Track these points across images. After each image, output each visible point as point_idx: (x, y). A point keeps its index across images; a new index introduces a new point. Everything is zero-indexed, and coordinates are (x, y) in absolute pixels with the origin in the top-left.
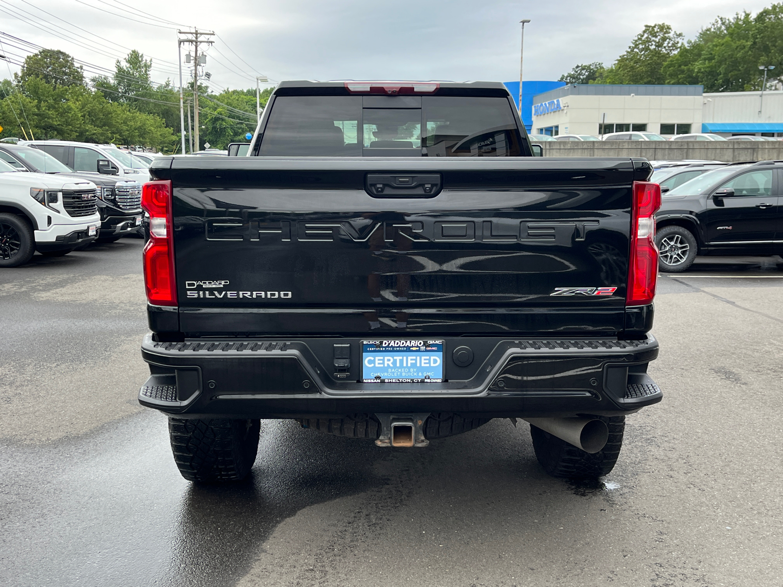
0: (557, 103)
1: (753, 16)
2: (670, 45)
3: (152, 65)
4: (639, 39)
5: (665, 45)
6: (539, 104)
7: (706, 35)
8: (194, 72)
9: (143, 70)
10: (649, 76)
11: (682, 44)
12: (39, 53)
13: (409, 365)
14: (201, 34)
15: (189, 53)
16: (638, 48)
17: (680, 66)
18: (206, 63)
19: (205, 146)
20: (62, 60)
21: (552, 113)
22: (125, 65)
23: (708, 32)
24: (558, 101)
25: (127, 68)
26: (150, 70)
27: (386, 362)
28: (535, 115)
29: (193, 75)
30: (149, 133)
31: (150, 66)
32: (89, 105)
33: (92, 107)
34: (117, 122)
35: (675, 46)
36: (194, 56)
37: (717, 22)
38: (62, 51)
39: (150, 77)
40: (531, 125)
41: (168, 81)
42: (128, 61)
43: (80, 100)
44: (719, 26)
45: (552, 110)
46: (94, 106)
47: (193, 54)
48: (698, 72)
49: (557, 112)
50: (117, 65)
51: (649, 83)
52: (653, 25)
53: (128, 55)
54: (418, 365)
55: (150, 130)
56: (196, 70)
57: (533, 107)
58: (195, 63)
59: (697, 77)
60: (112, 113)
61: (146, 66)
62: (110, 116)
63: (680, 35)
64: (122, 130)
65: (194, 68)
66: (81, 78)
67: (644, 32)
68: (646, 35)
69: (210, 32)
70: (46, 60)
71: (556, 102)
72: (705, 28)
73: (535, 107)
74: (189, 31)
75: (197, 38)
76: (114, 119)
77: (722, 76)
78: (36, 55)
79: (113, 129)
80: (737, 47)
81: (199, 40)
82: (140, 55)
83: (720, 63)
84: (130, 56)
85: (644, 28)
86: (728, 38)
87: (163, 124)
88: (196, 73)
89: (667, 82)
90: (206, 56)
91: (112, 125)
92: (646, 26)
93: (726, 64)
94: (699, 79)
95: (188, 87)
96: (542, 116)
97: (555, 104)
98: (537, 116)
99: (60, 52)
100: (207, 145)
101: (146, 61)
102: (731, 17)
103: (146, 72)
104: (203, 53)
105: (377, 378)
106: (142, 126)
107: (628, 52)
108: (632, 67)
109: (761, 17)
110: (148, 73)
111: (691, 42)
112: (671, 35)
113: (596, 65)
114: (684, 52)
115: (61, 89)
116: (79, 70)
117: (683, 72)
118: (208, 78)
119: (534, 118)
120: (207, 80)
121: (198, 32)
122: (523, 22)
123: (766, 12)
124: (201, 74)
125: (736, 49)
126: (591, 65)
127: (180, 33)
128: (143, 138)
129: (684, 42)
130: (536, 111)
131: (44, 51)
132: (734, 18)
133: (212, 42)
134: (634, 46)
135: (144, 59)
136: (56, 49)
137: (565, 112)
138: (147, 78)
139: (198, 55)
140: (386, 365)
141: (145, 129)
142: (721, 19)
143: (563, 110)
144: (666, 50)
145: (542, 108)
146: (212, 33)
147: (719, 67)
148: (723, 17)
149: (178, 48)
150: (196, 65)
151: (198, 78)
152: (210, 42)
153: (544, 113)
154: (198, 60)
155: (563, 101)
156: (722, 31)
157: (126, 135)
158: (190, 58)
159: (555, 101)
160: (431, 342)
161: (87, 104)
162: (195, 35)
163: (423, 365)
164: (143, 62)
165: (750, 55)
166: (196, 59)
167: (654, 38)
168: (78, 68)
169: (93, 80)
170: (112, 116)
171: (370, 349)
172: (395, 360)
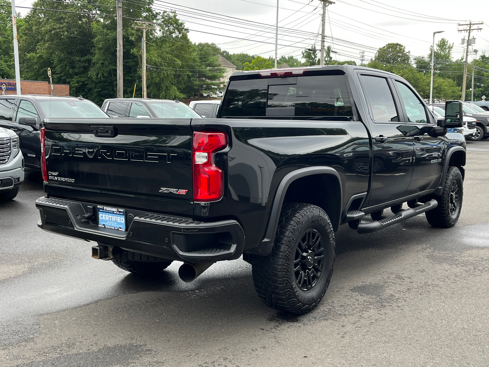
3: (453, 47)
8: (466, 50)
9: (447, 50)
12: (386, 46)
13: (114, 221)
14: (474, 24)
15: (464, 38)
18: (474, 43)
19: (482, 98)
20: (399, 49)
22: (436, 48)
25: (437, 50)
26: (451, 50)
27: (107, 218)
29: (466, 52)
30: (443, 90)
31: (452, 48)
32: (405, 75)
33: (407, 76)
34: (422, 85)
36: (467, 39)
38: (398, 43)
39: (451, 55)
41: (463, 56)
42: (439, 46)
43: (401, 73)
46: (409, 76)
47: (467, 38)
50: (430, 48)
53: (438, 42)
54: (117, 221)
55: (444, 89)
56: (467, 48)
58: (468, 44)
60: (419, 79)
61: (449, 48)
62: (418, 81)
64: (425, 89)
65: (466, 47)
66: (408, 58)
69: (479, 23)
70: (389, 49)
74: (465, 24)
75: (470, 27)
76: (421, 83)
78: (384, 47)
79: (419, 89)
81: (471, 28)
82: (446, 41)
84: (439, 42)
87: (455, 84)
88: (467, 51)
90: (475, 39)
91: (419, 86)
95: (480, 59)
99: (397, 44)
100: (484, 98)
101: (450, 44)
103: (449, 51)
104: (473, 37)
105: (104, 225)
106: (440, 86)
110: (450, 52)
115: (389, 67)
116: (408, 54)
118: (476, 53)
120: (475, 54)
121: (472, 23)
124: (471, 51)
127: (459, 25)
128: (440, 94)
131: (389, 44)
133: (481, 29)
135: (448, 43)
136: (395, 43)
138: (449, 56)
139: (470, 38)
140: (106, 219)
141: (441, 88)
146: (481, 23)
149: (433, 38)
150: (468, 45)
151: (468, 54)
152: (479, 29)
154: (470, 41)
157: (428, 92)
158: (464, 41)
160: (120, 210)
161: (404, 75)
162: (469, 26)
163: (119, 221)
164: (448, 45)
166: (468, 41)
168: (407, 53)
169: (415, 59)
170: (420, 81)
171: (100, 210)
172: (109, 217)
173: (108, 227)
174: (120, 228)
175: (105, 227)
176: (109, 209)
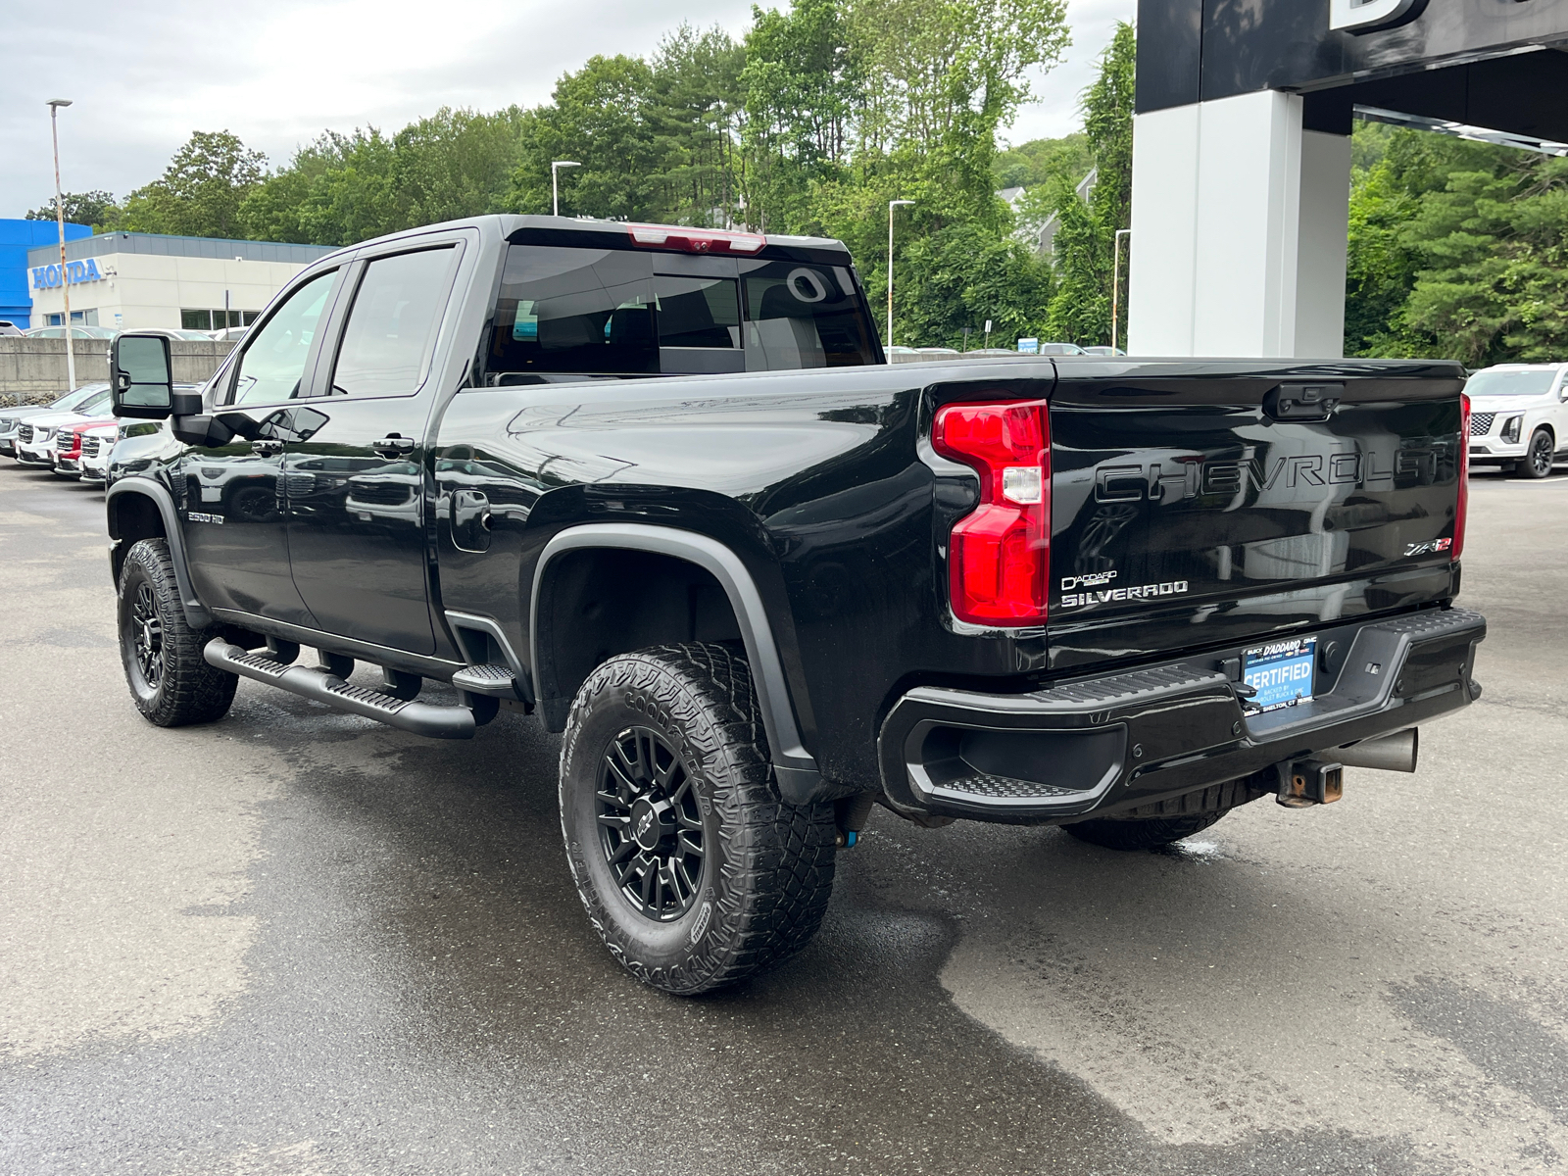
0: (90, 267)
1: (388, 135)
2: (244, 172)
4: (185, 156)
5: (235, 172)
6: (46, 267)
7: (308, 161)
10: (212, 224)
11: (268, 173)
16: (185, 172)
17: (270, 211)
21: (78, 285)
23: (311, 155)
24: (91, 262)
28: (35, 287)
35: (255, 176)
37: (325, 140)
40: (30, 308)
44: (328, 146)
45: (77, 279)
48: (306, 224)
49: (91, 284)
51: (214, 235)
52: (208, 133)
57: (30, 271)
59: (306, 232)
63: (260, 156)
67: (193, 143)
68: (198, 151)
71: (86, 265)
72: (303, 148)
73: (35, 271)
77: (349, 233)
80: (370, 185)
83: (342, 210)
85: (192, 137)
86: (349, 170)
89: (248, 237)
92: (196, 134)
93: (352, 213)
94: (310, 237)
96: (54, 290)
97: (84, 269)
98: (43, 289)
102: (348, 133)
105: (1257, 706)
107: (167, 177)
108: (178, 205)
109: (402, 140)
111: (283, 169)
112: (244, 154)
113: (98, 196)
114: (274, 187)
117: (276, 221)
119: (34, 293)
122: (54, 105)
123: (410, 131)
125: (368, 188)
126: (87, 195)
129: (270, 169)
130: (38, 281)
132: (354, 137)
134: (176, 166)
137: (110, 284)
142: (332, 135)
143: (102, 280)
144: (239, 181)
145: (52, 274)
147: (342, 217)
148: (335, 132)
153: (57, 285)
155: (103, 263)
156: (337, 156)
159: (84, 261)
160: (1305, 642)
165: (393, 201)
167: (214, 158)
171: (1250, 663)
172: (1271, 675)
173: (1270, 708)
174: (1299, 697)
175: (1262, 712)
176: (1273, 649)
